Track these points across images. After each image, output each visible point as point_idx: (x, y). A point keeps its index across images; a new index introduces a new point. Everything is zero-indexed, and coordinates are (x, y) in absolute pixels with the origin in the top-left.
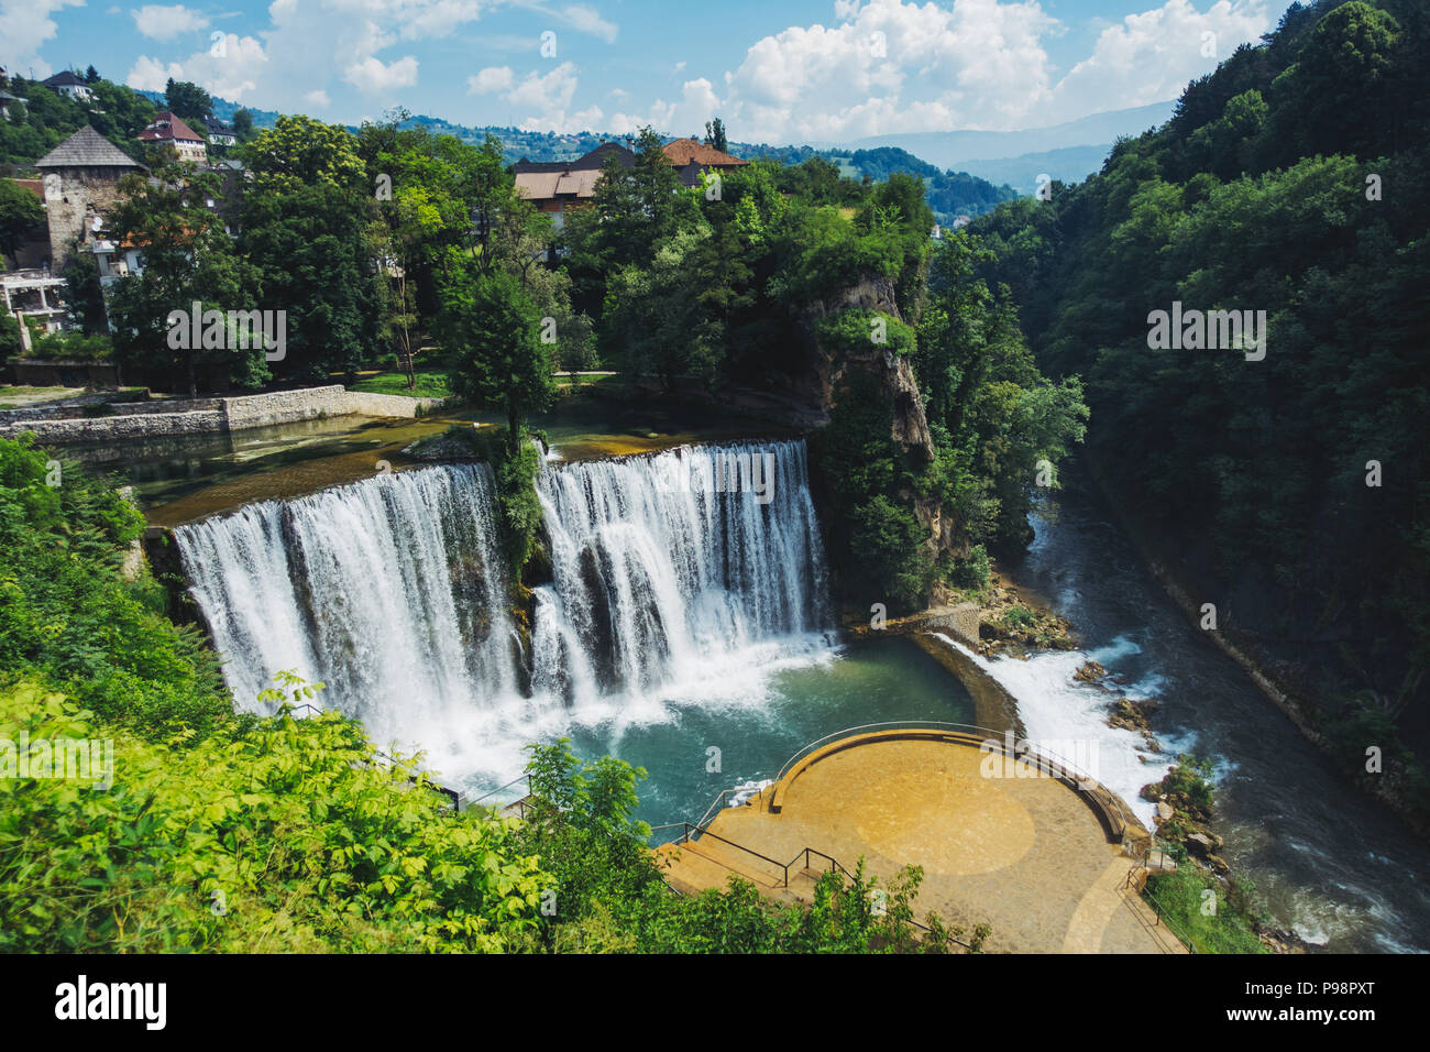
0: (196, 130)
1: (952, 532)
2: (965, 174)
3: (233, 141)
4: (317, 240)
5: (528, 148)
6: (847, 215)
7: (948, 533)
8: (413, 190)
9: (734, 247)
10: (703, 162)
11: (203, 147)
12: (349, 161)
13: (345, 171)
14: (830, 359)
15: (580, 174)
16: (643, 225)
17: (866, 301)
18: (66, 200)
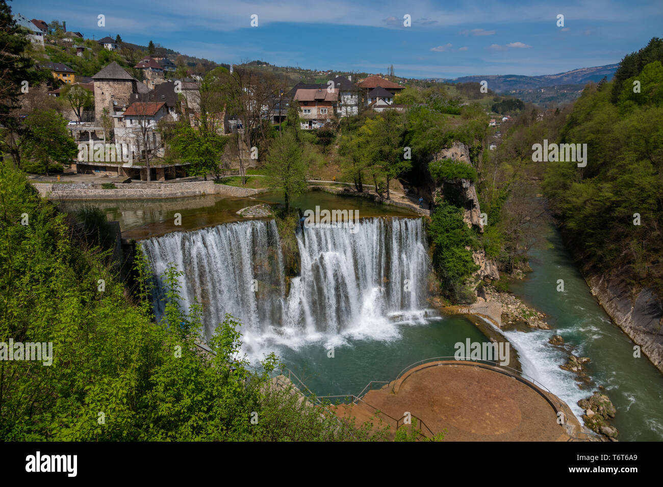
7: (488, 267)
10: (383, 86)
11: (162, 71)
15: (325, 90)
17: (455, 155)
18: (103, 93)
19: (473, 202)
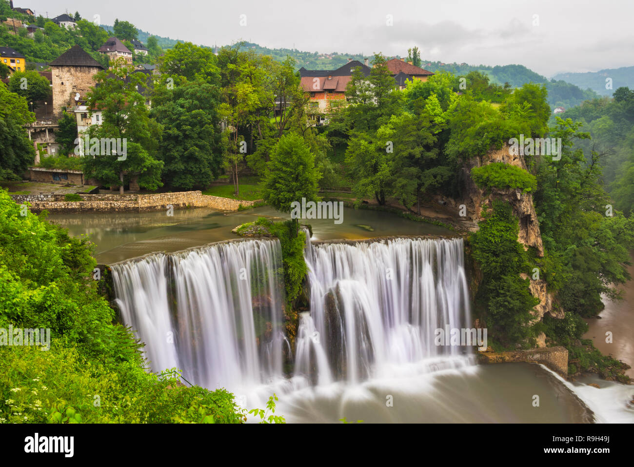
0: (128, 47)
1: (553, 302)
2: (563, 82)
3: (146, 53)
4: (194, 112)
5: (302, 61)
6: (496, 107)
7: (550, 302)
8: (246, 85)
9: (426, 124)
10: (406, 72)
11: (131, 56)
12: (213, 68)
13: (209, 74)
14: (482, 192)
15: (336, 78)
16: (374, 109)
17: (506, 159)
18: (62, 83)
19: (530, 218)
